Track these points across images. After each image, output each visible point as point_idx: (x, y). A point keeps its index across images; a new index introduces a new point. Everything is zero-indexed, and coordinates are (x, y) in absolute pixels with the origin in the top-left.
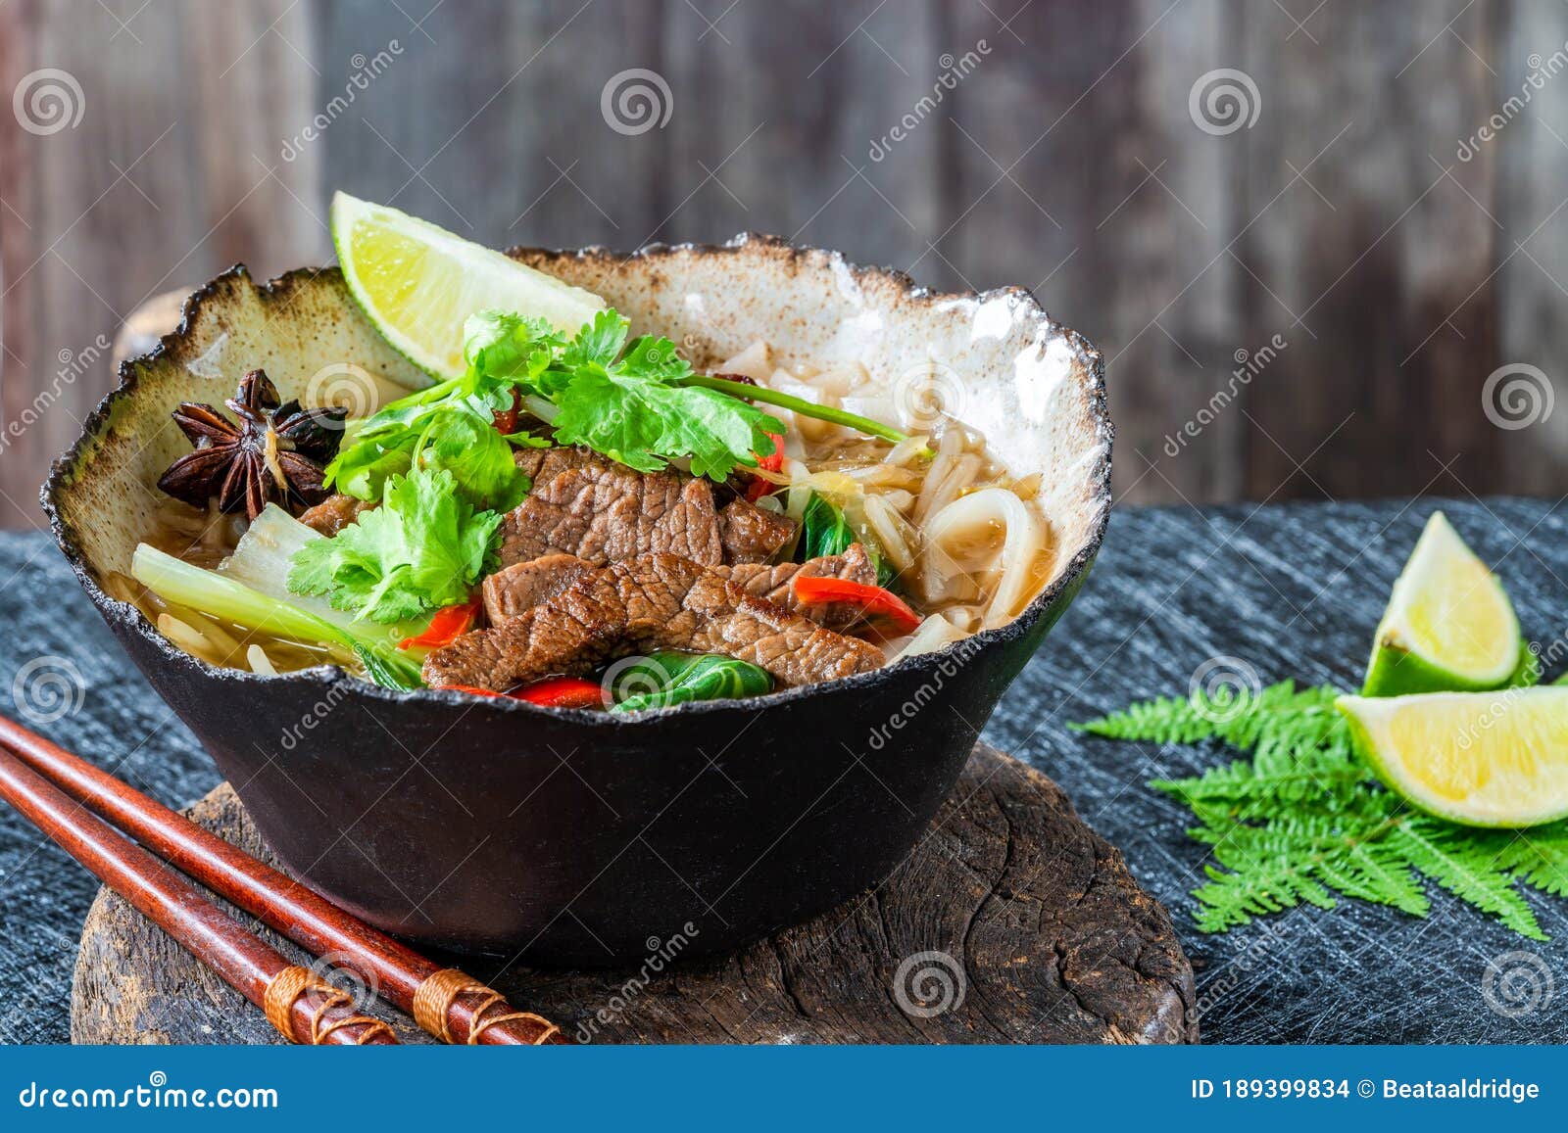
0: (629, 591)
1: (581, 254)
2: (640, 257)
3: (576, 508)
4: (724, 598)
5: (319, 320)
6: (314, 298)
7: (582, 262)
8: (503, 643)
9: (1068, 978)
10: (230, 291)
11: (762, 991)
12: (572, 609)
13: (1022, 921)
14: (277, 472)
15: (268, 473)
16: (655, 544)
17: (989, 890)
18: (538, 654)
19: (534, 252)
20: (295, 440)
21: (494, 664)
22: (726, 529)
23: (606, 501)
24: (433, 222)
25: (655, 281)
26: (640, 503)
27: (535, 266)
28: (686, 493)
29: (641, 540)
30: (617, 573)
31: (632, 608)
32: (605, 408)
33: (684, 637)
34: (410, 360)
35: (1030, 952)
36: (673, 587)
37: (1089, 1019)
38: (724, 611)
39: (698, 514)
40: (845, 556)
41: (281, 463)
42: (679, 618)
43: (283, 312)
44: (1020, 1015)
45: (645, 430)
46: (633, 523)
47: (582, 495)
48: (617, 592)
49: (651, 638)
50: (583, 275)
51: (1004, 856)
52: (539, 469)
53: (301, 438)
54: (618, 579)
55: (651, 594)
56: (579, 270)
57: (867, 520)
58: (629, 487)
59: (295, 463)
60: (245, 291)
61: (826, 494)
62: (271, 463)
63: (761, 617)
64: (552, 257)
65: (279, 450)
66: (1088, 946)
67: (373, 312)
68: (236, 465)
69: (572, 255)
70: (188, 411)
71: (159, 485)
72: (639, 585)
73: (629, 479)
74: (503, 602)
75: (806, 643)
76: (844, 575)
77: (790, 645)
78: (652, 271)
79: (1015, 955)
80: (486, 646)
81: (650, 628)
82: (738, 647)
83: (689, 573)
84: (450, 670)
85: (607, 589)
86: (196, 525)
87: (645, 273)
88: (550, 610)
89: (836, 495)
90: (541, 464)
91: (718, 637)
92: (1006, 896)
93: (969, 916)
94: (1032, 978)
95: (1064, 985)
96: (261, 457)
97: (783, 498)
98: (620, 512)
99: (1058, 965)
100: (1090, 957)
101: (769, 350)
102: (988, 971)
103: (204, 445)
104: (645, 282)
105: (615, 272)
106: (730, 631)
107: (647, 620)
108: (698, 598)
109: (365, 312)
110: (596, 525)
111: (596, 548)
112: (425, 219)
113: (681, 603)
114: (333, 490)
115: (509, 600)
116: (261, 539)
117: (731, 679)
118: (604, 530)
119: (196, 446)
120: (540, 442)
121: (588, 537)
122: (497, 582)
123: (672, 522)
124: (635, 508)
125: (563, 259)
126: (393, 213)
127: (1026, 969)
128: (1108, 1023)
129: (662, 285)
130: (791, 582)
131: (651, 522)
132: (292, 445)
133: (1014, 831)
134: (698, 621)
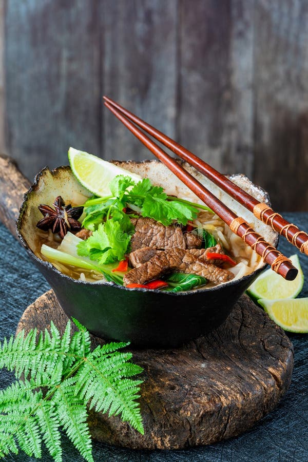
0: (170, 258)
1: (127, 162)
2: (143, 163)
3: (149, 234)
4: (193, 260)
5: (65, 180)
6: (64, 174)
7: (128, 164)
8: (142, 271)
9: (266, 348)
10: (45, 173)
11: (194, 352)
12: (156, 263)
13: (251, 333)
14: (68, 223)
15: (66, 224)
16: (169, 244)
17: (240, 324)
18: (150, 274)
19: (116, 161)
20: (72, 215)
21: (140, 277)
22: (186, 240)
23: (156, 233)
24: (96, 156)
25: (146, 169)
26: (165, 233)
27: (116, 165)
28: (176, 231)
29: (166, 243)
30: (166, 253)
31: (171, 262)
32: (154, 207)
33: (184, 269)
34: (88, 190)
35: (255, 341)
36: (180, 256)
37: (274, 359)
38: (193, 263)
39: (180, 236)
40: (216, 246)
41: (69, 221)
42: (182, 264)
43: (57, 178)
44: (258, 358)
45: (164, 213)
46: (163, 238)
47: (150, 231)
48: (167, 258)
49: (175, 269)
50: (128, 167)
51: (241, 315)
52: (136, 224)
53: (73, 214)
54: (166, 254)
55: (175, 259)
56: (127, 166)
57: (218, 237)
58: (162, 229)
59: (73, 221)
60: (48, 172)
61: (207, 230)
62: (66, 221)
63: (202, 264)
64: (120, 163)
65: (68, 217)
66: (269, 339)
67: (79, 178)
68: (57, 221)
69: (125, 162)
70: (41, 206)
71: (37, 226)
72: (171, 256)
73: (162, 227)
74: (136, 260)
75: (215, 271)
76: (217, 252)
77: (210, 271)
78: (146, 166)
79: (252, 342)
80: (138, 273)
81: (176, 267)
82: (197, 272)
83: (183, 253)
84: (130, 279)
85: (164, 257)
86: (47, 236)
87: (144, 167)
88: (151, 263)
89: (210, 230)
90: (137, 222)
91: (192, 269)
92: (245, 326)
93: (237, 332)
94: (257, 348)
95: (266, 350)
96: (64, 220)
97: (197, 231)
98: (160, 235)
99: (263, 344)
100: (270, 342)
101: (176, 187)
102: (247, 347)
103: (47, 216)
104: (144, 169)
105: (136, 167)
106: (195, 268)
107: (175, 265)
108: (186, 259)
109: (76, 178)
110: (154, 239)
111: (154, 244)
112: (93, 155)
113: (182, 260)
114: (83, 228)
115: (137, 259)
116: (67, 241)
117: (199, 281)
118: (156, 240)
119: (45, 216)
120: (137, 216)
121: (152, 242)
122: (134, 254)
123: (173, 238)
124: (164, 235)
125: (123, 163)
126: (85, 153)
127: (255, 346)
128: (278, 360)
129: (148, 170)
130: (205, 254)
131: (168, 239)
132: (71, 216)
133: (242, 309)
134: (187, 265)
